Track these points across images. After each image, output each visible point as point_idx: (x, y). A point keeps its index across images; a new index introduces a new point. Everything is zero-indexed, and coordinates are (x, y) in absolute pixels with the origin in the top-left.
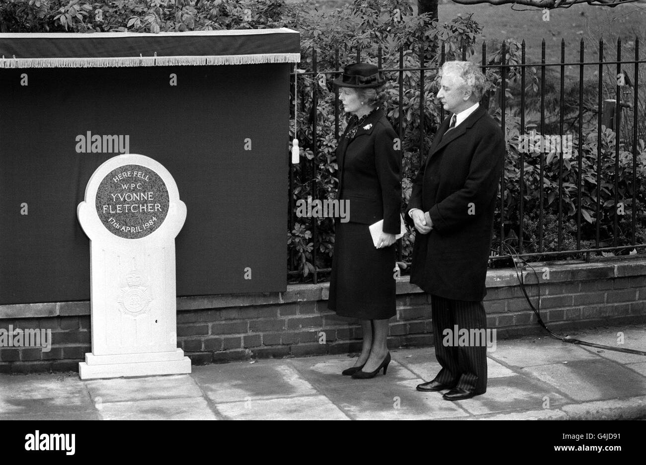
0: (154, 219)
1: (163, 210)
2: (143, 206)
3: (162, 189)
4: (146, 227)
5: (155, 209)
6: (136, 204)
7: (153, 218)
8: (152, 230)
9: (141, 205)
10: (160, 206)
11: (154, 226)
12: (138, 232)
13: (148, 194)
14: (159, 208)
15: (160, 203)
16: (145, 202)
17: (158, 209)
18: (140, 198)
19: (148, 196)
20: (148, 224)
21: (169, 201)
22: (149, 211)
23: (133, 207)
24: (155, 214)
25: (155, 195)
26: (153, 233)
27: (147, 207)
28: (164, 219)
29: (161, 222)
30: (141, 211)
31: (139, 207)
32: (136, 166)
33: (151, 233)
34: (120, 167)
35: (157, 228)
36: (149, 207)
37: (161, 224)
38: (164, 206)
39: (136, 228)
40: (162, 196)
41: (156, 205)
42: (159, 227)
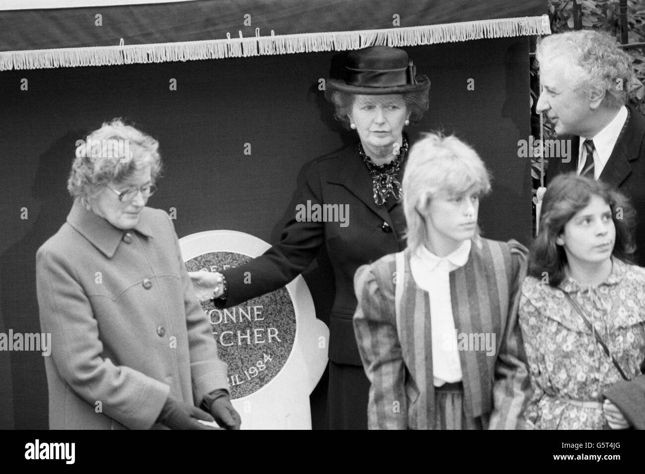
0: (267, 358)
1: (284, 339)
2: (244, 332)
3: (281, 298)
4: (251, 375)
5: (267, 339)
6: (230, 330)
7: (265, 356)
8: (262, 380)
9: (239, 333)
10: (277, 332)
11: (266, 372)
12: (237, 386)
13: (252, 309)
14: (275, 336)
15: (277, 327)
16: (248, 325)
17: (273, 338)
18: (238, 318)
19: (252, 313)
20: (256, 370)
21: (294, 321)
22: (256, 342)
23: (224, 337)
24: (267, 349)
25: (267, 311)
26: (266, 386)
27: (252, 334)
28: (287, 358)
29: (281, 365)
30: (240, 344)
31: (235, 335)
32: (227, 254)
33: (261, 386)
34: (196, 259)
35: (272, 377)
36: (256, 335)
37: (280, 368)
38: (285, 332)
39: (232, 377)
40: (280, 312)
41: (269, 330)
42: (277, 373)
